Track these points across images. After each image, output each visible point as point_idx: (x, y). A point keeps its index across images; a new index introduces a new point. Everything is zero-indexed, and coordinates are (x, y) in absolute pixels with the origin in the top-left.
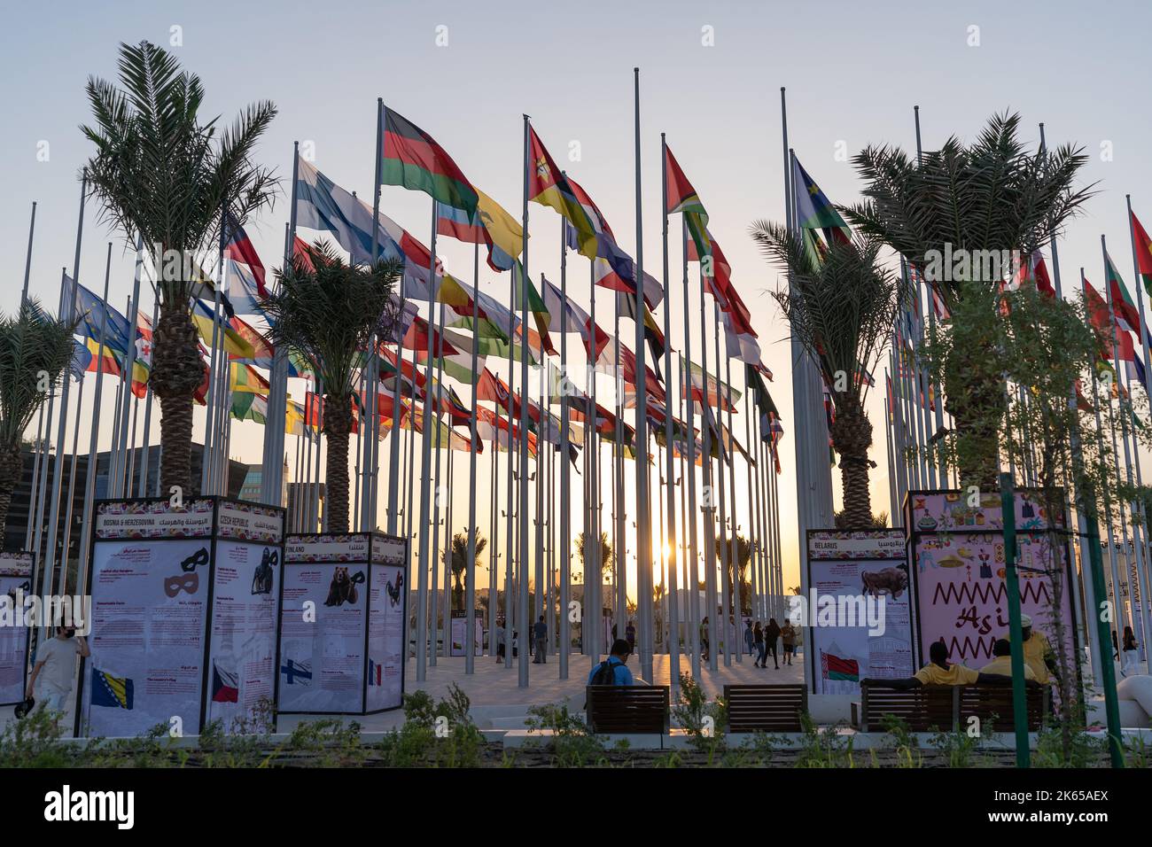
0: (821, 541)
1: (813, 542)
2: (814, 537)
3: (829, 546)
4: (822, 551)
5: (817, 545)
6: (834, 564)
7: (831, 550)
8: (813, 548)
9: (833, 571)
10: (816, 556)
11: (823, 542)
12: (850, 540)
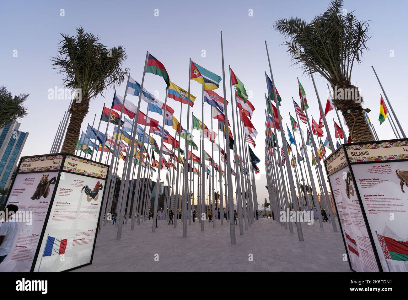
0: (355, 151)
1: (349, 152)
2: (350, 149)
3: (362, 153)
4: (358, 157)
5: (353, 154)
6: (371, 166)
7: (365, 156)
8: (350, 155)
9: (371, 171)
10: (354, 161)
11: (358, 151)
12: (378, 149)
